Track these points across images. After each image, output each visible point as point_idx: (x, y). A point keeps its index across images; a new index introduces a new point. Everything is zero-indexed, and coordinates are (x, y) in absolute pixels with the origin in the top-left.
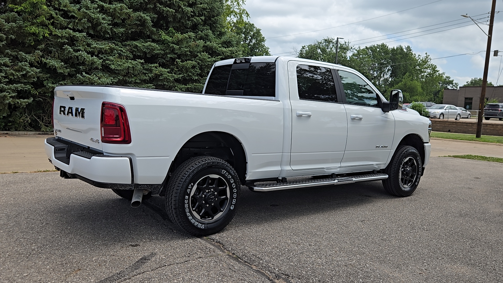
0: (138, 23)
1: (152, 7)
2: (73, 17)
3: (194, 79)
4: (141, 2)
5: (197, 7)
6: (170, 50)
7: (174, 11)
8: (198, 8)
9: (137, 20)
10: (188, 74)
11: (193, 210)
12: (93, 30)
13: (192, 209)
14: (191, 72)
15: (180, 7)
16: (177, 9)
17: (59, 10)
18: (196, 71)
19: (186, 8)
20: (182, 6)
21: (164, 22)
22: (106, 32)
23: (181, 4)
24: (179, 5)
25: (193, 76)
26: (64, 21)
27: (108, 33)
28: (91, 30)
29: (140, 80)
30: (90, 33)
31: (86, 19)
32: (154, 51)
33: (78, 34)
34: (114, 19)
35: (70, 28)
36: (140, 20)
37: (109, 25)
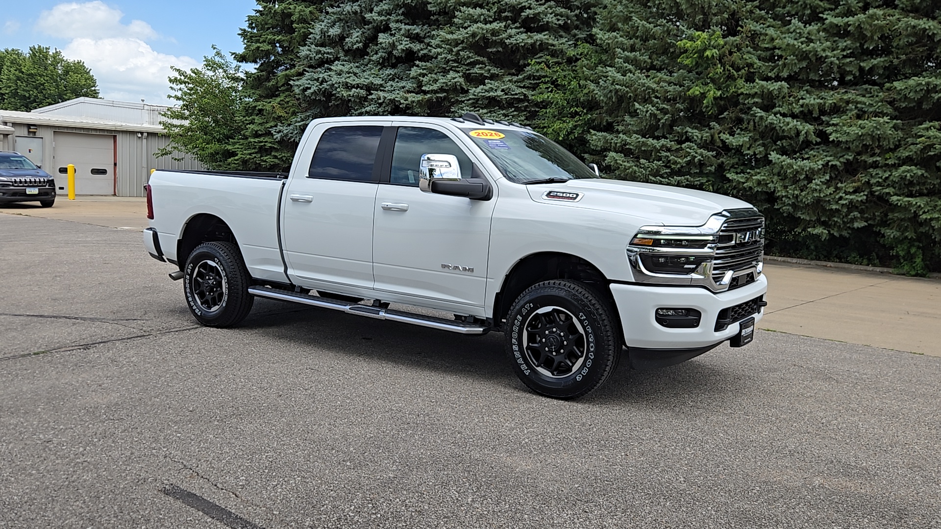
17: (761, 49)
26: (765, 66)
31: (792, 56)
32: (933, 95)
33: (774, 86)
34: (865, 42)
35: (771, 77)
36: (915, 34)
37: (845, 57)
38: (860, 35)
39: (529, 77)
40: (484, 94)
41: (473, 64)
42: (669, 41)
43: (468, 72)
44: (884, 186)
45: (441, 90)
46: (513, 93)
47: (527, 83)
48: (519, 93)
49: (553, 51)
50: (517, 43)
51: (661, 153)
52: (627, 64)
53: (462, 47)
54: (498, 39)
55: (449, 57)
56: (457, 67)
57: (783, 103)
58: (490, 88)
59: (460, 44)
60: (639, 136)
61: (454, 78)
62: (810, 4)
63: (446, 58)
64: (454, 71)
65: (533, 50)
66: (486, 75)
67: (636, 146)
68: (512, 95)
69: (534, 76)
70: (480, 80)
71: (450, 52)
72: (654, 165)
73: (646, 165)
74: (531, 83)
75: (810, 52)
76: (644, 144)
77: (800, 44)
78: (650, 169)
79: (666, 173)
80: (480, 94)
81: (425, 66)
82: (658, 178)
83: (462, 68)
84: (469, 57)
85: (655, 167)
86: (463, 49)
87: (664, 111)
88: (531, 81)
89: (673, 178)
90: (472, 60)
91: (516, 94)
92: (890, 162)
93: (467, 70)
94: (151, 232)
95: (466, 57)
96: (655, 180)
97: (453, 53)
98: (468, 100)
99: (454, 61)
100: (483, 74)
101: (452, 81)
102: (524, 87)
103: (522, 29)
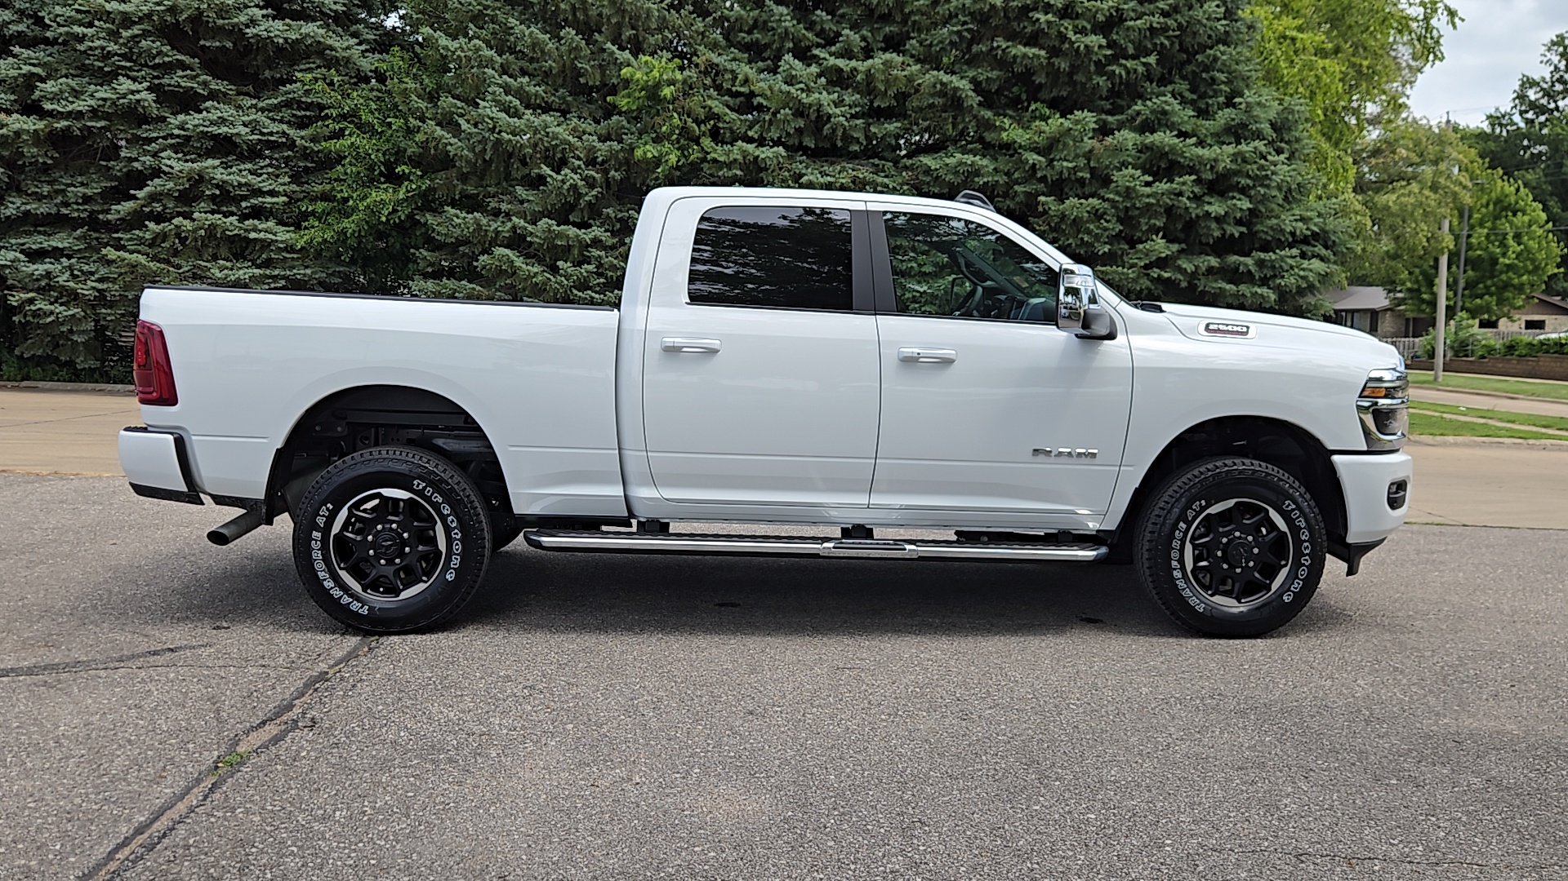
0: (938, 101)
1: (984, 49)
2: (760, 108)
3: (1100, 253)
4: (951, 41)
5: (1128, 28)
6: (1025, 171)
7: (1043, 53)
8: (1131, 32)
9: (932, 95)
10: (1082, 239)
11: (341, 569)
12: (813, 138)
13: (339, 566)
14: (1089, 232)
15: (1063, 38)
16: (1057, 44)
17: (730, 93)
18: (1106, 229)
19: (1083, 40)
20: (1070, 34)
21: (1024, 89)
22: (848, 139)
23: (1066, 28)
24: (1060, 32)
25: (1096, 245)
26: (740, 119)
27: (857, 141)
28: (808, 136)
29: (936, 265)
30: (806, 146)
31: (787, 109)
32: (976, 179)
33: (765, 153)
34: (875, 98)
35: (752, 137)
36: (943, 94)
37: (853, 116)
38: (868, 87)
39: (288, 104)
40: (206, 129)
41: (169, 68)
42: (580, 65)
43: (156, 82)
44: (920, 302)
45: (95, 113)
46: (265, 131)
47: (286, 113)
48: (277, 133)
49: (332, 59)
50: (269, 37)
51: (590, 252)
52: (510, 98)
53: (143, 30)
54: (228, 25)
55: (112, 47)
56: (130, 69)
57: (774, 180)
58: (219, 118)
59: (135, 23)
60: (553, 222)
61: (133, 92)
62: (793, 34)
63: (103, 48)
64: (128, 77)
65: (296, 53)
66: (202, 92)
67: (544, 239)
68: (262, 134)
69: (299, 103)
70: (188, 102)
71: (114, 35)
72: (583, 271)
73: (569, 270)
74: (294, 115)
75: (810, 105)
76: (560, 235)
77: (799, 92)
78: (575, 278)
79: (598, 284)
80: (201, 128)
81: (37, 59)
82: (589, 292)
83: (143, 73)
84: (160, 53)
85: (585, 274)
86: (145, 34)
87: (591, 183)
88: (294, 112)
89: (612, 292)
90: (167, 59)
91: (271, 134)
92: (928, 269)
93: (155, 77)
94: (171, 437)
95: (154, 52)
96: (584, 296)
97: (121, 41)
98: (164, 138)
99: (124, 56)
100: (192, 88)
101: (130, 96)
102: (281, 121)
103: (270, 10)
